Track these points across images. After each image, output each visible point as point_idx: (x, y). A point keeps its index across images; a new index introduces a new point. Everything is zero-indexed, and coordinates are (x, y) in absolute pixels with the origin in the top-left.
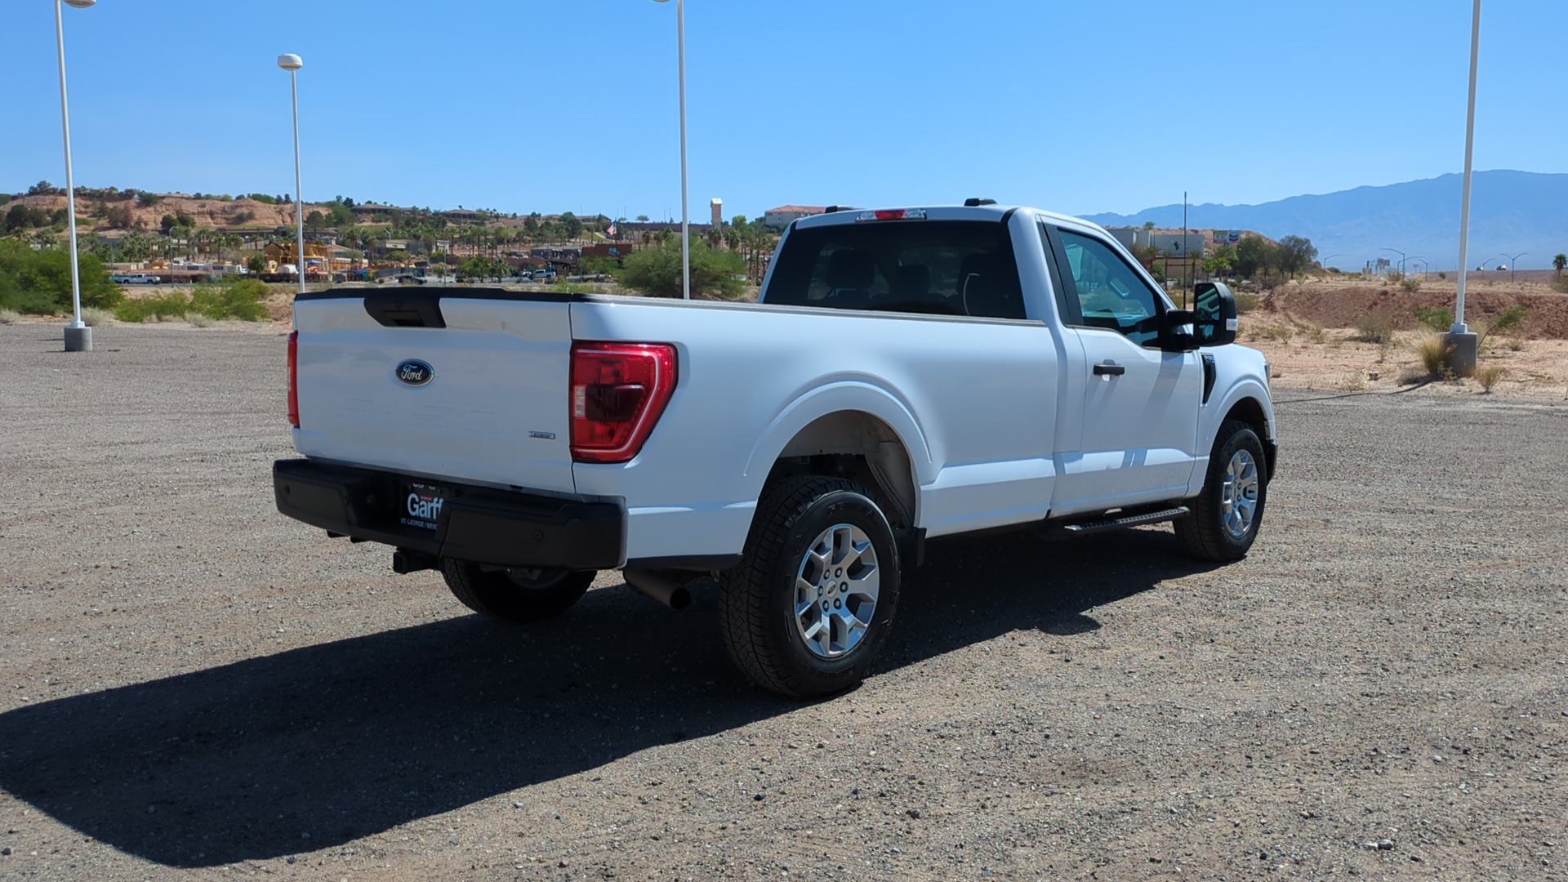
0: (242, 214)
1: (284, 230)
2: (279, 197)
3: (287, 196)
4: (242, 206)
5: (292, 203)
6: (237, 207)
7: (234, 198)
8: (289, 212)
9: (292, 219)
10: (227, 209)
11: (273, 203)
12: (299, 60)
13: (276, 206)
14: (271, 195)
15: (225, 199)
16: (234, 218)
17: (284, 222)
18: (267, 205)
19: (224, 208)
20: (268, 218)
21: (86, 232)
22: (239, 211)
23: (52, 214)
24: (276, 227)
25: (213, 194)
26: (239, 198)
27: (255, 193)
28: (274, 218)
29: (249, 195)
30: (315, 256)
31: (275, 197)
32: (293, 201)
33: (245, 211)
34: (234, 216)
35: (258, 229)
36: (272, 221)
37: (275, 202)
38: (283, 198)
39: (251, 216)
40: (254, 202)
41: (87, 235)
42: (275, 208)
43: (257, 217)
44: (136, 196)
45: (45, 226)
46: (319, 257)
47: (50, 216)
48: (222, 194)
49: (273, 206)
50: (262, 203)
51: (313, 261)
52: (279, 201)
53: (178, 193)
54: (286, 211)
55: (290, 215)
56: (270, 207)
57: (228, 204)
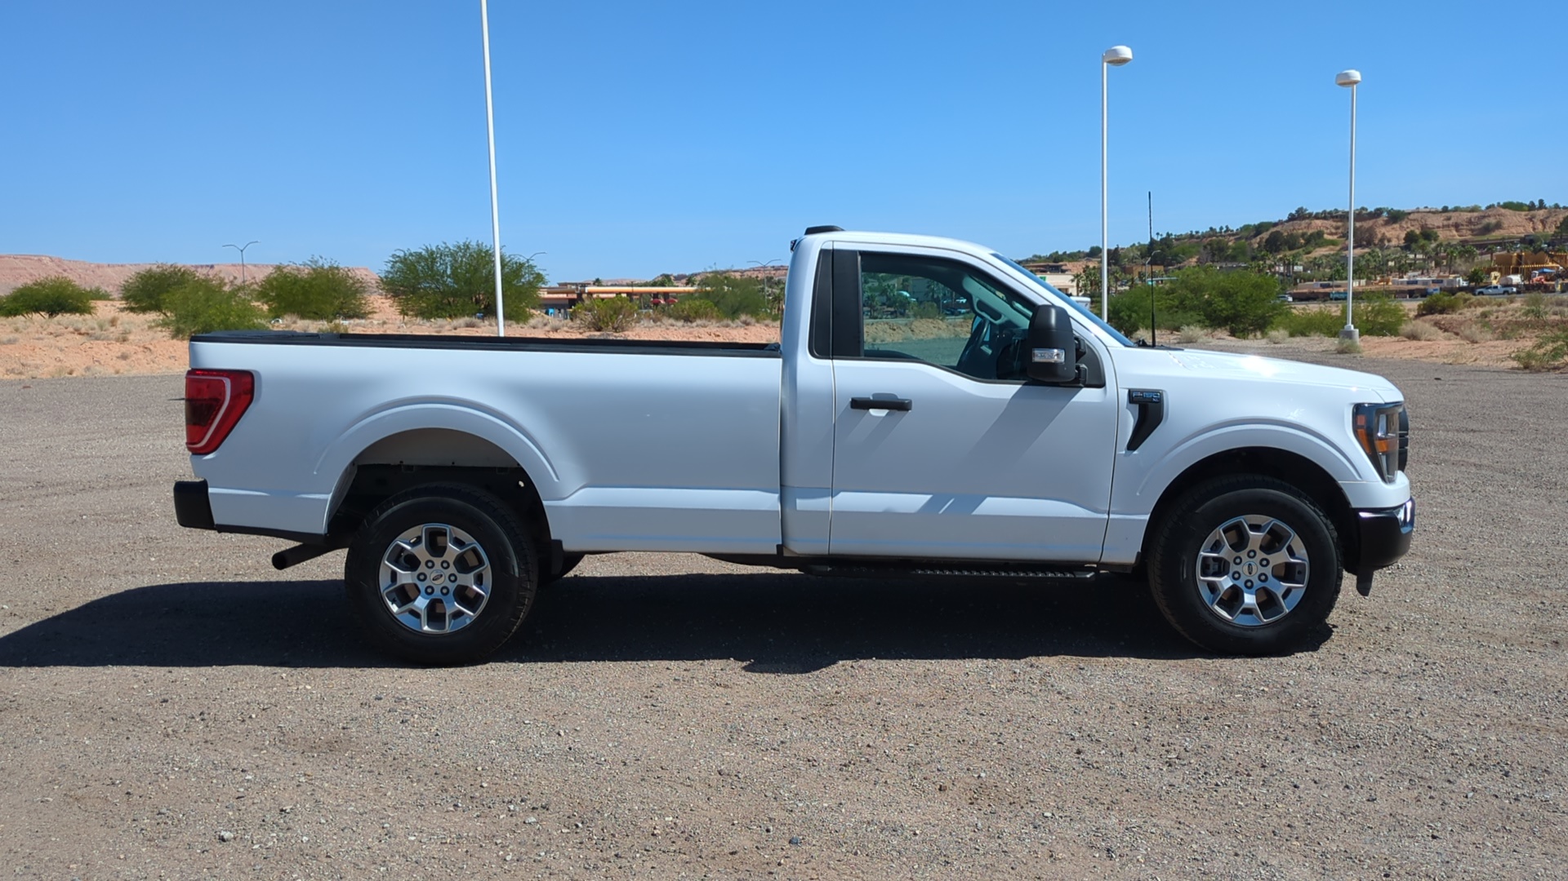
0: (1488, 225)
1: (1532, 238)
2: (1532, 204)
3: (1541, 202)
4: (1489, 216)
5: (1546, 208)
6: (1484, 217)
7: (1483, 208)
8: (1542, 218)
9: (1544, 227)
10: (1473, 220)
11: (1524, 210)
12: (1356, 75)
13: (1527, 212)
14: (1524, 202)
15: (1474, 210)
16: (1479, 229)
17: (1534, 229)
18: (1518, 212)
19: (1470, 220)
20: (1517, 226)
21: (1332, 252)
22: (1486, 221)
23: (1306, 237)
24: (1523, 235)
25: (1462, 206)
26: (1490, 207)
27: (1506, 201)
28: (1524, 226)
29: (1499, 203)
30: (1550, 264)
31: (1528, 203)
32: (1547, 205)
33: (1493, 221)
34: (1480, 226)
35: (1503, 239)
36: (1522, 229)
37: (1526, 208)
38: (1537, 203)
39: (1498, 226)
40: (1503, 211)
41: (1333, 255)
42: (1526, 215)
43: (1505, 225)
44: (1385, 214)
45: (1298, 248)
46: (1554, 265)
47: (1303, 239)
48: (1471, 204)
49: (1523, 213)
50: (1511, 211)
51: (1545, 270)
52: (1532, 207)
53: (1426, 207)
54: (1538, 217)
55: (1542, 222)
56: (1519, 215)
57: (1475, 214)
